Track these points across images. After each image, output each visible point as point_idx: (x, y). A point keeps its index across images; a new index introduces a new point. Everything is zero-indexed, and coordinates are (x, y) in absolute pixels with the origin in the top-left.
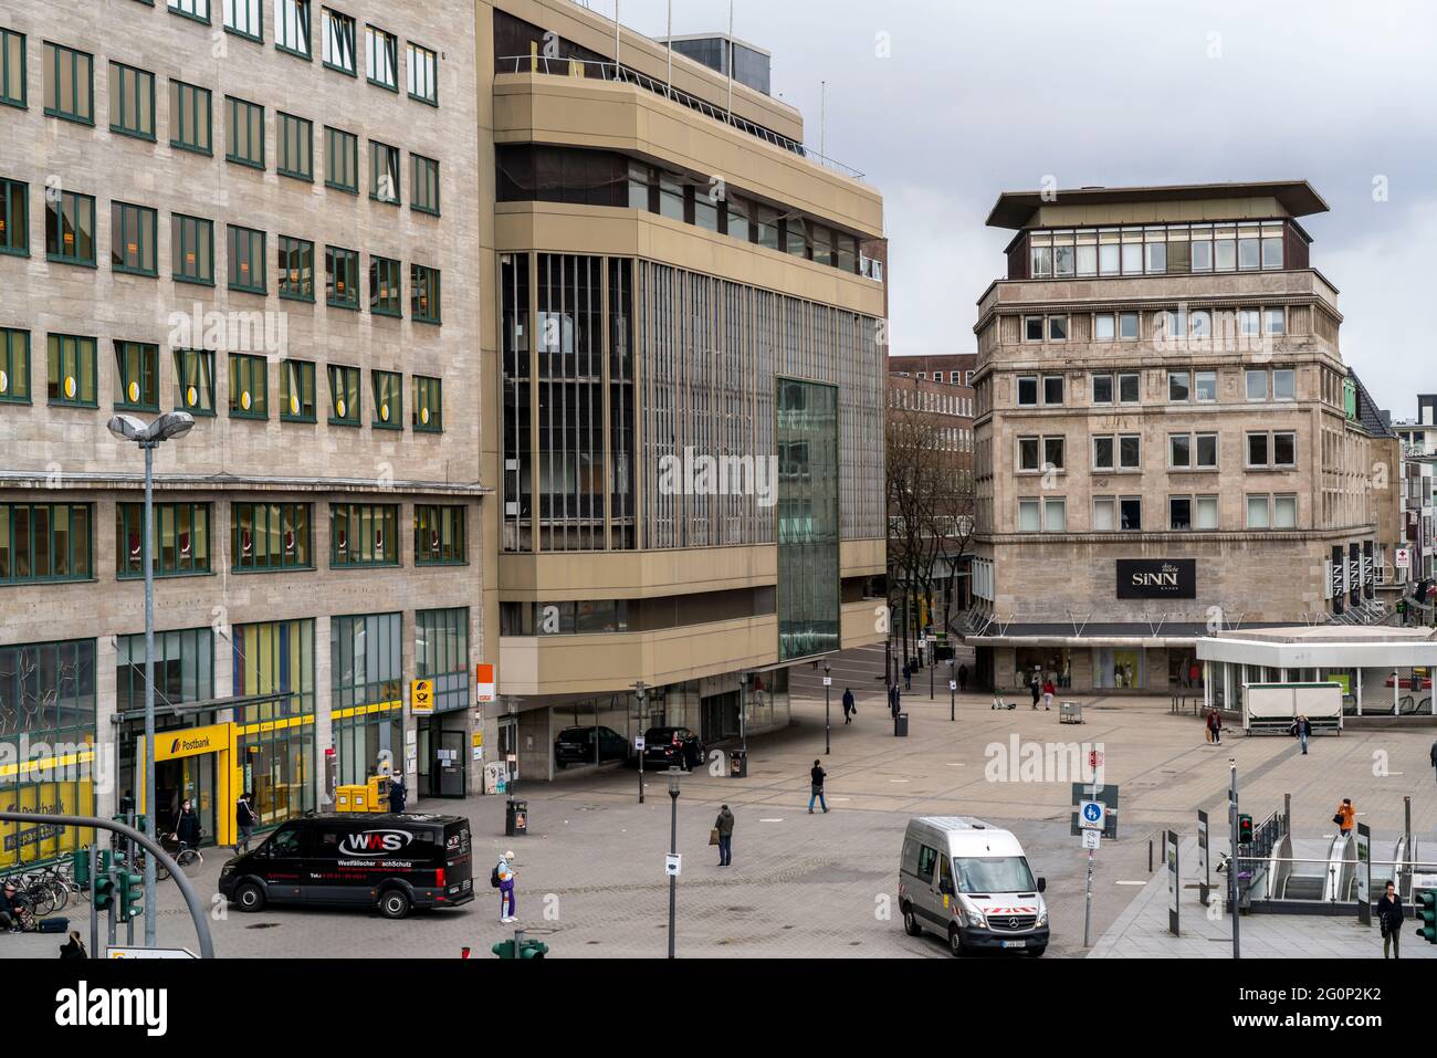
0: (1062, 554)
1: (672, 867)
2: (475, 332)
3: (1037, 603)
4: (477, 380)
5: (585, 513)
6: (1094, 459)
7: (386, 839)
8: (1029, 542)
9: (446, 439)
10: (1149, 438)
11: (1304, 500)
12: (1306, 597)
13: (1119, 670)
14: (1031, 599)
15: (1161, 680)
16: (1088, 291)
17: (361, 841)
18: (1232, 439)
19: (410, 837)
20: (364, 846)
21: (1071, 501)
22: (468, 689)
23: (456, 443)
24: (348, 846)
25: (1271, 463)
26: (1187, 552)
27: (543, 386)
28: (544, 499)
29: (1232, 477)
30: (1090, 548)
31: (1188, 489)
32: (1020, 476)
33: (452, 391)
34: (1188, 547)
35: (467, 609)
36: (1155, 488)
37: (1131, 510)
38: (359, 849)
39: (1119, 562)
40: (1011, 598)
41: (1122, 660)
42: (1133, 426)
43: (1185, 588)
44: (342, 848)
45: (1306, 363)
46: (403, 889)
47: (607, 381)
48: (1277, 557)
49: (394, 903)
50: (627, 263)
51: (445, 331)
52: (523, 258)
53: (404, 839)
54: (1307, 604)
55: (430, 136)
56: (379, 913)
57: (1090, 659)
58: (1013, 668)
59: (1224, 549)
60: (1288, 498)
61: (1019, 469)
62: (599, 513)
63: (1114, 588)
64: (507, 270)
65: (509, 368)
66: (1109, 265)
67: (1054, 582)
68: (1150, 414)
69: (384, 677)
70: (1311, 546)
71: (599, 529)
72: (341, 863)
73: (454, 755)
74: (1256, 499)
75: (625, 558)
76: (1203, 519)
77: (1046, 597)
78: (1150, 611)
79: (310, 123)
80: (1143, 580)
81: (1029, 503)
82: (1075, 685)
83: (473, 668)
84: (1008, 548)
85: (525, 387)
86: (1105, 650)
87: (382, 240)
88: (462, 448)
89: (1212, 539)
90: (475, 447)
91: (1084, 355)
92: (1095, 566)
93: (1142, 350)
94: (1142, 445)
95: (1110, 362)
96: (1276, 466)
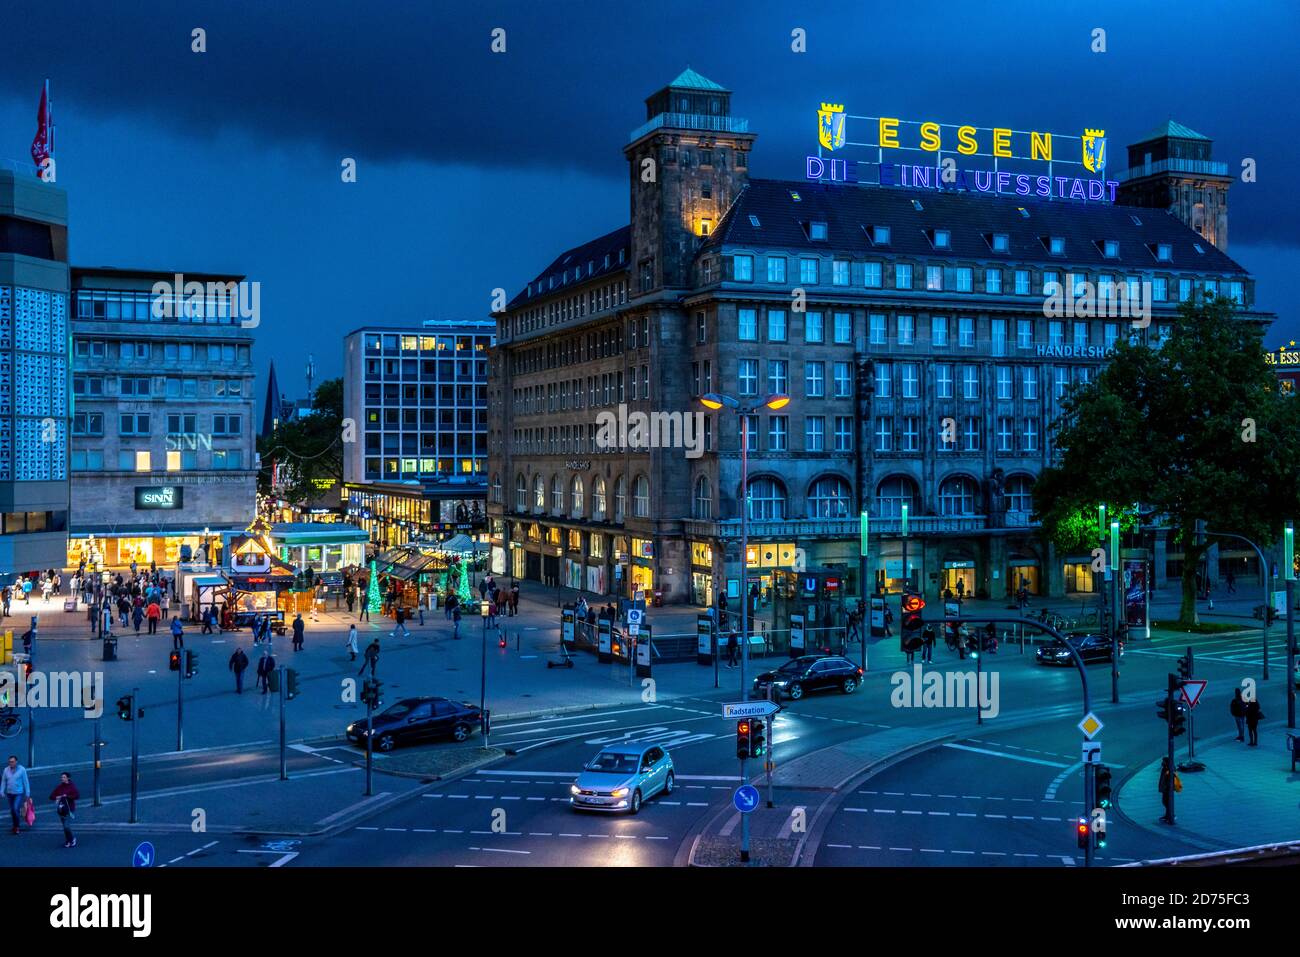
0: (101, 484)
6: (121, 428)
8: (80, 476)
10: (155, 416)
11: (246, 453)
12: (246, 508)
14: (81, 510)
16: (116, 328)
18: (205, 418)
21: (107, 452)
25: (227, 432)
30: (118, 480)
32: (74, 437)
34: (179, 480)
36: (159, 445)
45: (248, 377)
48: (231, 485)
54: (247, 512)
59: (200, 480)
60: (236, 452)
61: (73, 433)
63: (133, 504)
67: (95, 500)
68: (156, 402)
70: (250, 478)
77: (91, 509)
78: (155, 517)
81: (80, 453)
89: (193, 475)
91: (116, 366)
92: (120, 491)
93: (152, 365)
94: (152, 421)
95: (133, 371)
96: (230, 434)
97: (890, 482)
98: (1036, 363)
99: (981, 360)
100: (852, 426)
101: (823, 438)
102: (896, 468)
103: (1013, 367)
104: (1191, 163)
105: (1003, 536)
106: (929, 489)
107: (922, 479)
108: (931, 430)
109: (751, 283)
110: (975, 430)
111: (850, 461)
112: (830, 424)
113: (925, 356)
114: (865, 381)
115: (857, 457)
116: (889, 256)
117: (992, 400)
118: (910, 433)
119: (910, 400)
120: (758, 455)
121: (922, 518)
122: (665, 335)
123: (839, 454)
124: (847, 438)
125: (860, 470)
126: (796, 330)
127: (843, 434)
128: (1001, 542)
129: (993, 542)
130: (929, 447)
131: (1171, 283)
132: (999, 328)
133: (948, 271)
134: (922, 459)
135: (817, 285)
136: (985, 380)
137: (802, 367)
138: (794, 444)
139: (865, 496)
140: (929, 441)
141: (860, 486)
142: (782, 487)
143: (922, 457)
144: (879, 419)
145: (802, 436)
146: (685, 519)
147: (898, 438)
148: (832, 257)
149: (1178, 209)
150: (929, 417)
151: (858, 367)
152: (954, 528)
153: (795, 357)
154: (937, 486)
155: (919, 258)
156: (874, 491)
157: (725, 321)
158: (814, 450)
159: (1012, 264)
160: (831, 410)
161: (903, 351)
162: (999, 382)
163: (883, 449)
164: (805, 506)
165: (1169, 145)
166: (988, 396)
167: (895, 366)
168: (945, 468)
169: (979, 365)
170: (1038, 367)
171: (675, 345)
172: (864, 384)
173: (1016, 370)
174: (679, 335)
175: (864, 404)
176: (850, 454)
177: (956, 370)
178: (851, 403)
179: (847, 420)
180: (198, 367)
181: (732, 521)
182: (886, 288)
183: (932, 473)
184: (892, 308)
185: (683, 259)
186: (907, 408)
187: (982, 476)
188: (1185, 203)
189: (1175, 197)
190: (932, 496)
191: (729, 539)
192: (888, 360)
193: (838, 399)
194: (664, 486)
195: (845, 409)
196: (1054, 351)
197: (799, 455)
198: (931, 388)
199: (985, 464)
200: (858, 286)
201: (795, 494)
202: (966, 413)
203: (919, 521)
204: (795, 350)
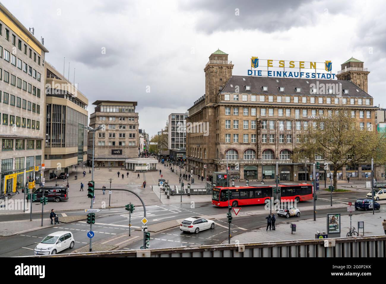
0: (104, 149)
1: (110, 193)
2: (43, 115)
3: (101, 155)
4: (43, 122)
5: (58, 142)
6: (109, 136)
7: (56, 190)
8: (100, 147)
9: (40, 130)
10: (116, 134)
11: (136, 142)
12: (136, 154)
13: (111, 164)
14: (100, 154)
15: (117, 165)
16: (109, 114)
17: (52, 191)
18: (127, 134)
19: (60, 190)
20: (53, 191)
21: (106, 142)
22: (41, 167)
23: (41, 131)
24: (50, 192)
25: (132, 137)
26: (121, 149)
27: (53, 123)
28: (52, 140)
29: (127, 139)
30: (108, 148)
31: (121, 140)
32: (99, 138)
33: (41, 123)
34: (121, 148)
35: (41, 156)
36: (117, 140)
37: (114, 143)
38: (52, 192)
39: (112, 150)
40: (97, 154)
41: (112, 163)
42: (114, 132)
43: (121, 153)
44: (49, 192)
45: (137, 125)
46: (59, 198)
47: (62, 123)
48: (133, 149)
49: (58, 200)
50: (65, 106)
51: (40, 114)
52: (50, 105)
53: (59, 190)
54: (136, 156)
55: (40, 86)
56: (56, 202)
57: (108, 162)
58: (97, 164)
59: (126, 148)
60: (134, 142)
61: (99, 137)
62: (60, 142)
63: (111, 153)
64: (48, 106)
65: (47, 121)
66: (111, 111)
67: (103, 152)
68: (117, 130)
69: (32, 166)
70: (137, 148)
71: (60, 144)
72: (49, 194)
73: (39, 177)
74: (130, 142)
75: (63, 148)
76: (123, 144)
77: (102, 154)
78: (116, 156)
79: (26, 82)
80: (115, 152)
81: (100, 142)
82: (105, 166)
83: (41, 164)
84: (97, 148)
85: (50, 123)
86: (109, 161)
87: (34, 101)
88: (41, 132)
89: (124, 147)
90: (43, 132)
91: (108, 122)
92: (109, 150)
93: (116, 122)
94: (116, 135)
95: (112, 124)
96: (133, 138)
97: (266, 151)
98: (308, 121)
99: (292, 120)
100: (256, 136)
101: (248, 139)
102: (268, 147)
103: (301, 122)
104: (357, 68)
105: (297, 165)
106: (277, 153)
107: (275, 150)
108: (278, 138)
109: (229, 101)
110: (290, 138)
111: (255, 146)
112: (250, 136)
113: (276, 119)
114: (260, 125)
115: (257, 144)
116: (267, 94)
117: (295, 130)
118: (272, 139)
119: (272, 130)
120: (230, 144)
121: (275, 160)
122: (210, 114)
123: (252, 144)
124: (255, 139)
125: (258, 148)
126: (241, 112)
127: (253, 138)
128: (297, 167)
129: (294, 166)
130: (277, 142)
131: (348, 100)
132: (297, 111)
133: (283, 97)
134: (275, 145)
135: (247, 101)
136: (293, 125)
137: (242, 122)
138: (240, 141)
139: (259, 154)
140: (277, 140)
141: (258, 152)
142: (237, 152)
143: (275, 144)
144: (263, 135)
145: (242, 139)
146: (214, 159)
147: (268, 140)
148: (251, 94)
149: (353, 80)
150: (277, 134)
151: (257, 122)
152: (284, 162)
153: (240, 119)
154: (279, 152)
155: (275, 94)
156: (262, 153)
157: (222, 110)
158: (246, 142)
159: (302, 95)
160: (250, 132)
161: (270, 118)
162: (297, 125)
163: (264, 142)
164: (243, 157)
165: (351, 64)
166: (294, 129)
167: (267, 121)
168: (281, 147)
169: (291, 121)
170: (308, 122)
171: (212, 116)
172: (259, 126)
173: (302, 122)
174: (213, 114)
175: (259, 131)
176: (255, 144)
177: (285, 122)
178: (256, 131)
179: (255, 135)
180: (126, 123)
181: (223, 160)
182: (266, 102)
183: (278, 148)
184: (267, 107)
185: (215, 95)
186: (271, 132)
187: (292, 150)
188: (355, 79)
189: (352, 77)
190: (278, 154)
191: (222, 164)
192: (266, 120)
193: (252, 130)
194: (209, 151)
195: (254, 132)
196: (313, 117)
197: (241, 144)
198: (278, 127)
199: (293, 147)
200: (258, 101)
201: (240, 153)
202: (288, 133)
203: (274, 161)
204: (241, 117)
